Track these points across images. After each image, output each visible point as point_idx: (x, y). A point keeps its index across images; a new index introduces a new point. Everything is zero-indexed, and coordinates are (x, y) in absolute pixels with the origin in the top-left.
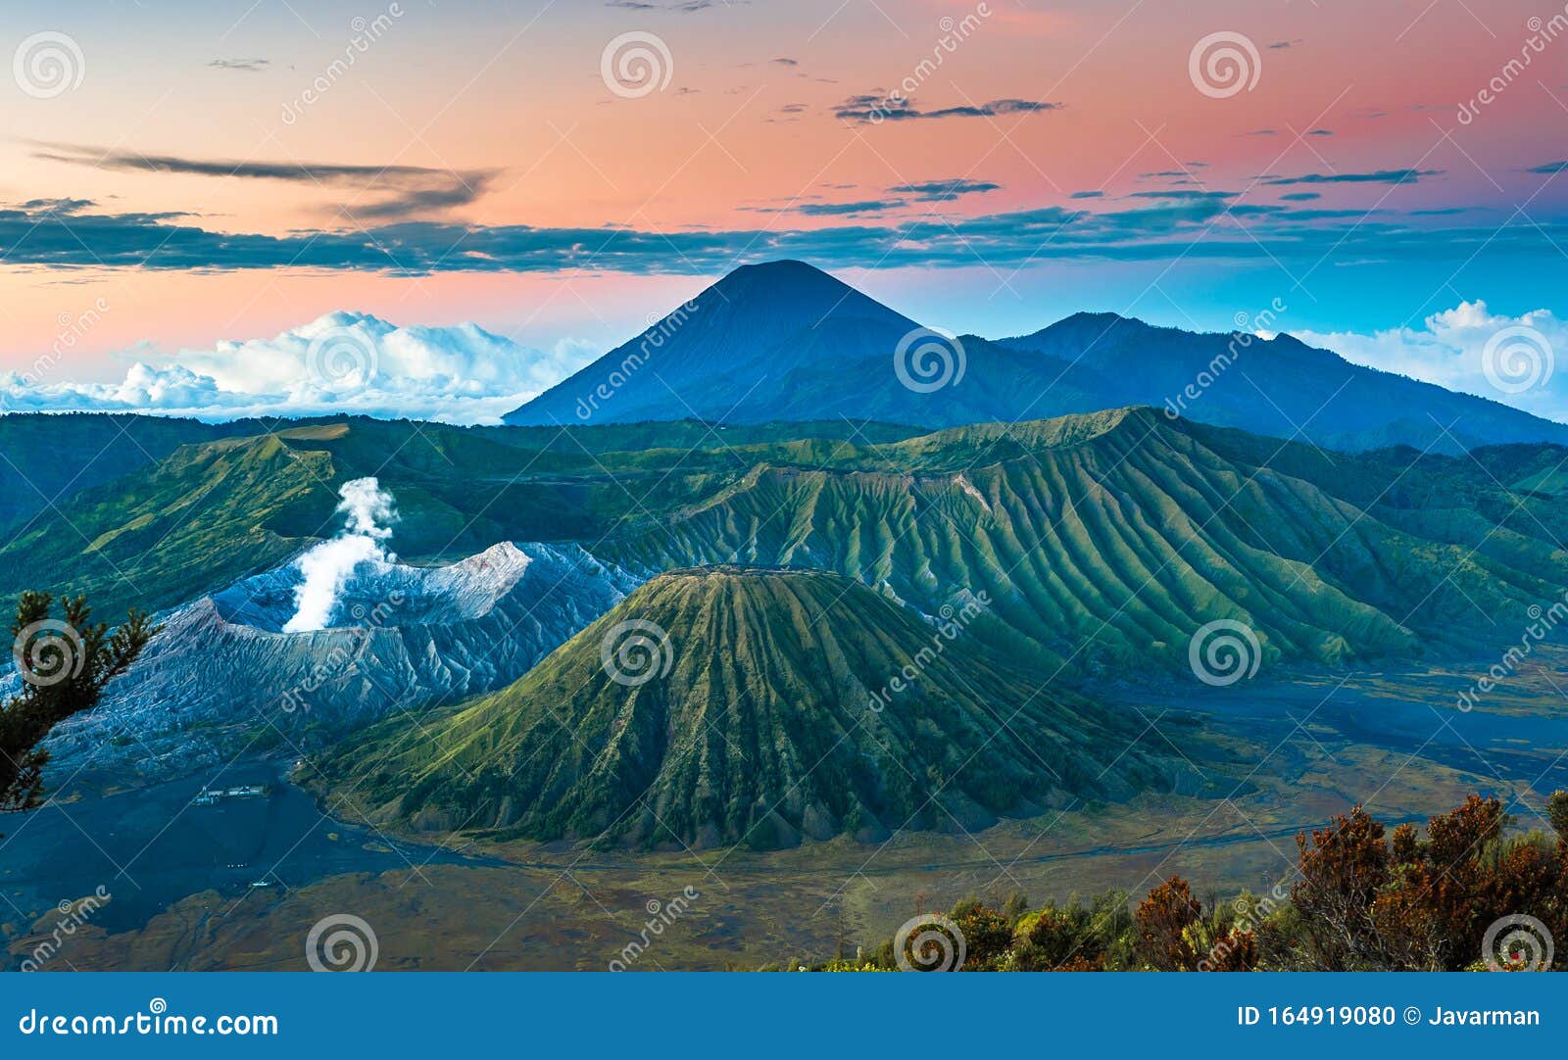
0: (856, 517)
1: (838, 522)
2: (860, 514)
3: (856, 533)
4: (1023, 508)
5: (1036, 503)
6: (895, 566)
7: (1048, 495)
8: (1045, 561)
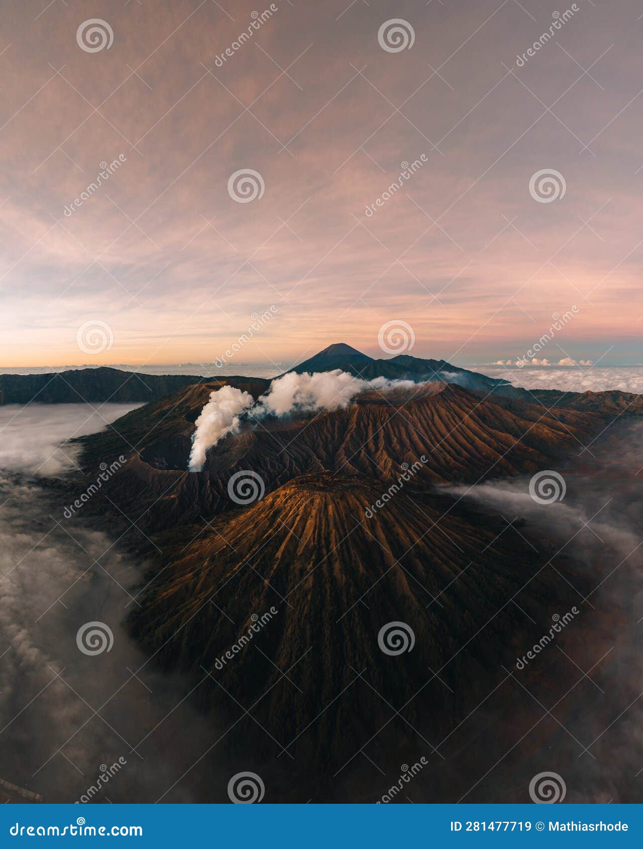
0: (370, 422)
1: (364, 423)
2: (371, 420)
3: (370, 427)
4: (422, 417)
5: (426, 416)
6: (385, 442)
7: (429, 412)
8: (433, 438)
